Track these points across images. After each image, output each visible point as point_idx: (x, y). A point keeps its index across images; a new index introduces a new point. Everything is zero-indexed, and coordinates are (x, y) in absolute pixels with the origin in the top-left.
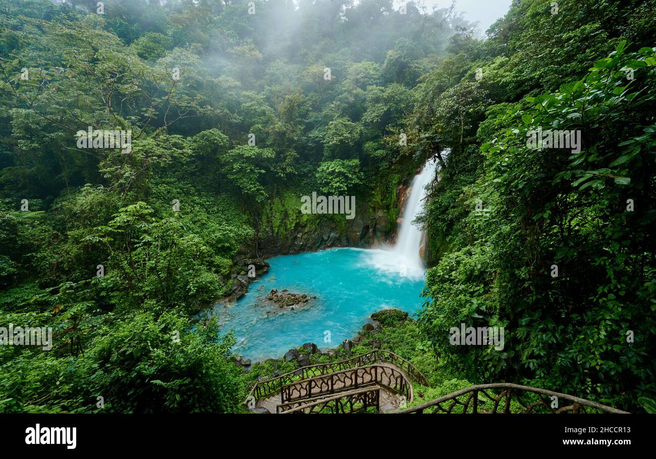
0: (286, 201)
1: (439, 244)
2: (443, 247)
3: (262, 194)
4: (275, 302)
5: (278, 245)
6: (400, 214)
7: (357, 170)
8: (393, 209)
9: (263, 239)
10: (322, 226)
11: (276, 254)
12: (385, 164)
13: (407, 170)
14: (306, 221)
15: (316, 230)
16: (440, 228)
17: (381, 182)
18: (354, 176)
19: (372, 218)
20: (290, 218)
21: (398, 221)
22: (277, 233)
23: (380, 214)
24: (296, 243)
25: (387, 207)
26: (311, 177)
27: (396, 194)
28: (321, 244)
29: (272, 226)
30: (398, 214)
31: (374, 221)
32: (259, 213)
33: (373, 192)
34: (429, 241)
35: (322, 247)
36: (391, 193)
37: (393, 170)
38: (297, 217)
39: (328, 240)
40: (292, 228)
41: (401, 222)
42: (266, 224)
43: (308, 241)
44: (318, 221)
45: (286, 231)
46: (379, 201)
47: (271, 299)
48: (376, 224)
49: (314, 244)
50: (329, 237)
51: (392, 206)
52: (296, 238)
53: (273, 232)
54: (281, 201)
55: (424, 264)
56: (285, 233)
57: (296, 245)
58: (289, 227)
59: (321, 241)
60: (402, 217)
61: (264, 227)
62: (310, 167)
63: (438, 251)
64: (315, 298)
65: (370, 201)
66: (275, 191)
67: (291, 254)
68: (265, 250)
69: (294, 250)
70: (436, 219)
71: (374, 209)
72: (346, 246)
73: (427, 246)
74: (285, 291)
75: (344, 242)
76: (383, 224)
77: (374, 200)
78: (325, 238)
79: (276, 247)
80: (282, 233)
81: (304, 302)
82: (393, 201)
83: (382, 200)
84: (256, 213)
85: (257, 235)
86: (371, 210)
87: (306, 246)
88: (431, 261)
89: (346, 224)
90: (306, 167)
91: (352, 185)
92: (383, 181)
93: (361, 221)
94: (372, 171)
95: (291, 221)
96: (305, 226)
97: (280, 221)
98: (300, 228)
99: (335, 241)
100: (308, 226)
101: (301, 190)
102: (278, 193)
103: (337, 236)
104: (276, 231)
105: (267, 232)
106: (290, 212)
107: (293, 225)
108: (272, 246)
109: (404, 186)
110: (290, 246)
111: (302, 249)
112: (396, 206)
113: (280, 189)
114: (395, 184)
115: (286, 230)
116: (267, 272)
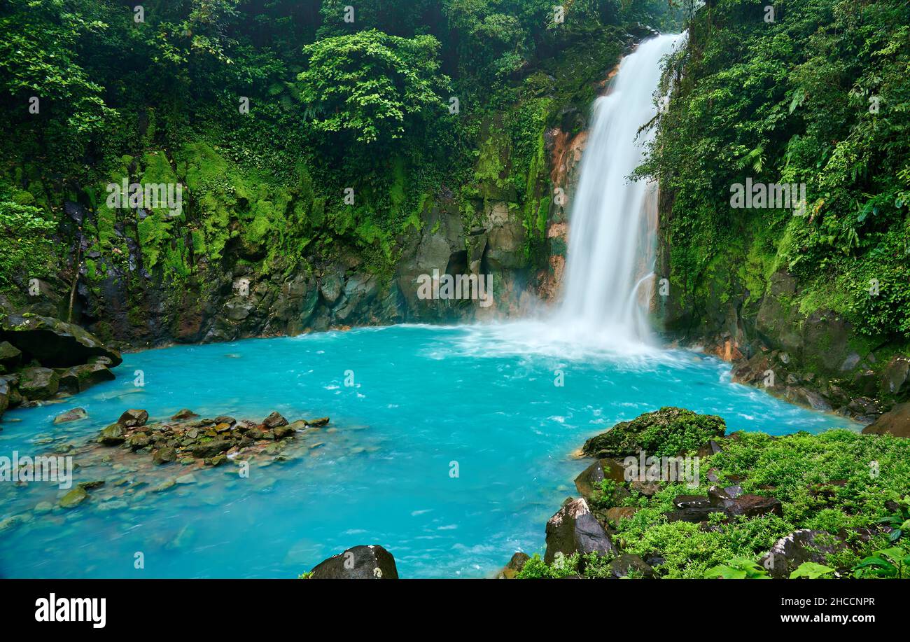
0: (193, 168)
1: (701, 256)
2: (716, 261)
3: (95, 108)
4: (135, 448)
5: (162, 307)
6: (557, 215)
7: (432, 65)
8: (534, 202)
9: (95, 283)
10: (318, 260)
11: (151, 340)
12: (512, 61)
13: (568, 89)
14: (265, 237)
15: (298, 269)
16: (740, 165)
17: (499, 123)
18: (424, 82)
19: (476, 229)
20: (208, 222)
21: (553, 233)
22: (158, 267)
23: (498, 215)
24: (229, 305)
25: (518, 196)
26: (278, 97)
27: (546, 150)
28: (315, 314)
29: (136, 246)
30: (550, 215)
31: (482, 240)
32: (84, 200)
33: (477, 153)
34: (667, 256)
35: (322, 322)
36: (529, 151)
37: (529, 86)
38: (233, 219)
39: (339, 300)
40: (216, 256)
41: (563, 236)
42: (114, 233)
43: (273, 299)
44: (305, 242)
45: (191, 263)
46: (495, 176)
47: (110, 443)
48: (487, 247)
49: (295, 311)
50: (342, 293)
51: (529, 193)
52: (227, 290)
53: (140, 263)
54: (174, 167)
55: (654, 329)
56: (189, 271)
57: (227, 313)
58: (202, 249)
59: (317, 308)
60: (565, 221)
61: (105, 242)
62: (276, 65)
63: (700, 280)
64: (323, 424)
65: (466, 182)
66: (151, 129)
67: (214, 339)
68: (106, 326)
69: (224, 326)
70: (727, 135)
71: (479, 202)
72: (399, 320)
73: (663, 271)
74: (186, 416)
75: (392, 307)
76: (508, 245)
77: (478, 175)
78: (330, 294)
79: (154, 315)
80: (176, 270)
81: (277, 438)
82: (533, 175)
83: (503, 175)
84: (73, 197)
85: (75, 268)
86: (469, 208)
87: (265, 316)
88: (679, 315)
89: (394, 251)
90: (260, 63)
91: (418, 108)
92: (506, 116)
93: (442, 240)
94: (472, 90)
95: (210, 229)
96: (260, 255)
97: (168, 226)
98: (241, 262)
99: (359, 305)
100: (272, 254)
101: (244, 138)
102: (161, 139)
103: (369, 289)
104: (153, 262)
105: (117, 261)
106: (208, 199)
107: (219, 245)
108: (136, 309)
109: (563, 132)
110: (207, 316)
111: (251, 327)
112: (544, 188)
113: (170, 126)
114: (541, 124)
115: (192, 258)
116: (105, 377)
